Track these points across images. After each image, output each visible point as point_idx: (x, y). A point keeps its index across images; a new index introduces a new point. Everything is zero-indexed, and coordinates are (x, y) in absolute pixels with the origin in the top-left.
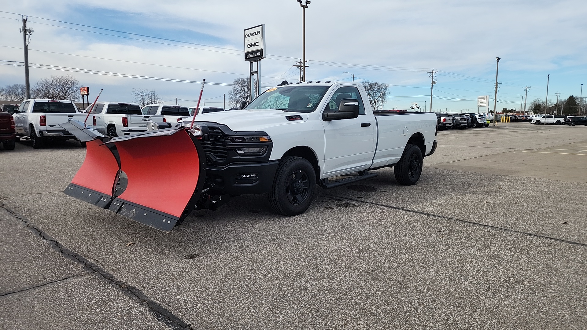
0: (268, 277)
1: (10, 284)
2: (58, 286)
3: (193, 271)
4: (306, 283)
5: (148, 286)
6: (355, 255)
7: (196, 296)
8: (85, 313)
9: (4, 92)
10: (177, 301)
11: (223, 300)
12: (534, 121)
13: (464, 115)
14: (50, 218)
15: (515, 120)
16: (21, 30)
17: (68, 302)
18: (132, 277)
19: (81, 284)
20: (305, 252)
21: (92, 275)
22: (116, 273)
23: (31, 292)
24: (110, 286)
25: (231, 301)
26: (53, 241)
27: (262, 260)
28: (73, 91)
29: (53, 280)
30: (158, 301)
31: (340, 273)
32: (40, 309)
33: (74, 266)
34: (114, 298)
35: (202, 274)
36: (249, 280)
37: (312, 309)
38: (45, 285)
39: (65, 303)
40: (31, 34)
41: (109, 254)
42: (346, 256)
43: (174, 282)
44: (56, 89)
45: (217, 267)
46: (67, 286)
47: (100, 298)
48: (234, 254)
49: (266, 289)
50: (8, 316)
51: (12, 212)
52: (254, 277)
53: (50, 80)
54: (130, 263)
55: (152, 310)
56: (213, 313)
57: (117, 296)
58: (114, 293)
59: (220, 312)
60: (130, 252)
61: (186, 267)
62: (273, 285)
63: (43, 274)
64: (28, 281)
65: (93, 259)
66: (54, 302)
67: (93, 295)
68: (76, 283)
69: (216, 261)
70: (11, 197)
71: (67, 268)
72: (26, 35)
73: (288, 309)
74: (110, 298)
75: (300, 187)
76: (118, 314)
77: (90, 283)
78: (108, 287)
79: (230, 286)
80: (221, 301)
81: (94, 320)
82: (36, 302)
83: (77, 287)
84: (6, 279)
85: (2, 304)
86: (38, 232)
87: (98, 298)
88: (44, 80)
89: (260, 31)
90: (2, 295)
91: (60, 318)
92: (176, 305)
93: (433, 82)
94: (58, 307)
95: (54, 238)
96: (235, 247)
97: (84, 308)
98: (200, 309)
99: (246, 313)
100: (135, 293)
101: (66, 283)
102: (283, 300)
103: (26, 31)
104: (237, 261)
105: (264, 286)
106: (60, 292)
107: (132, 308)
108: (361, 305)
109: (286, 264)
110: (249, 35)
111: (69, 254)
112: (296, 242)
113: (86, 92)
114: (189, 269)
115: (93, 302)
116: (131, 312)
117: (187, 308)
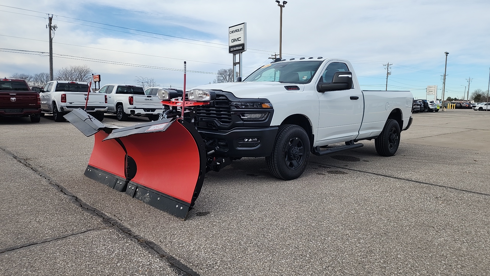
0: (281, 237)
1: (34, 235)
2: (79, 239)
3: (207, 228)
4: (322, 244)
5: (165, 241)
6: (362, 217)
7: (214, 253)
8: (107, 266)
9: (32, 79)
10: (196, 257)
11: (242, 258)
12: (477, 108)
13: (417, 101)
14: (70, 176)
15: (460, 107)
16: (48, 26)
17: (89, 255)
18: (148, 232)
19: (100, 237)
20: (311, 213)
21: (111, 229)
22: (133, 228)
23: (53, 244)
24: (128, 240)
25: (250, 259)
26: (73, 196)
27: (271, 220)
28: (88, 78)
29: (74, 232)
30: (177, 257)
31: (353, 235)
32: (62, 261)
33: (93, 219)
34: (134, 252)
35: (215, 232)
36: (263, 239)
37: (336, 271)
38: (67, 237)
39: (86, 256)
40: (55, 29)
41: (125, 209)
42: (353, 218)
43: (190, 238)
44: (74, 76)
45: (229, 225)
46: (88, 238)
47: (121, 251)
48: (242, 212)
49: (283, 249)
50: (31, 267)
51: (37, 171)
52: (267, 236)
53: (69, 69)
54: (146, 218)
55: (172, 265)
56: (235, 271)
57: (136, 250)
58: (134, 247)
59: (241, 271)
60: (144, 208)
61: (199, 223)
62: (289, 245)
63: (64, 226)
64: (50, 232)
65: (110, 213)
66: (76, 255)
67: (113, 248)
68: (96, 236)
69: (227, 219)
70: (36, 158)
71: (87, 221)
72: (51, 31)
73: (311, 270)
74: (130, 252)
75: (296, 153)
76: (139, 268)
77: (109, 237)
78: (127, 241)
79: (245, 243)
80: (240, 259)
81: (116, 274)
82: (58, 254)
83: (97, 240)
84: (30, 230)
85: (25, 254)
86: (60, 188)
87: (118, 252)
88: (64, 69)
89: (242, 28)
90: (25, 246)
91: (82, 271)
92: (196, 261)
93: (388, 73)
94: (79, 259)
95: (74, 194)
96: (242, 206)
97: (105, 261)
98: (220, 266)
99: (269, 273)
100: (153, 247)
101: (87, 236)
102: (303, 260)
103: (51, 28)
104: (247, 219)
105: (280, 246)
106: (81, 244)
107: (153, 263)
108: (387, 269)
109: (295, 224)
110: (232, 32)
111: (89, 209)
112: (299, 204)
113: (98, 79)
114: (202, 226)
115: (114, 255)
116: (152, 267)
117: (207, 265)
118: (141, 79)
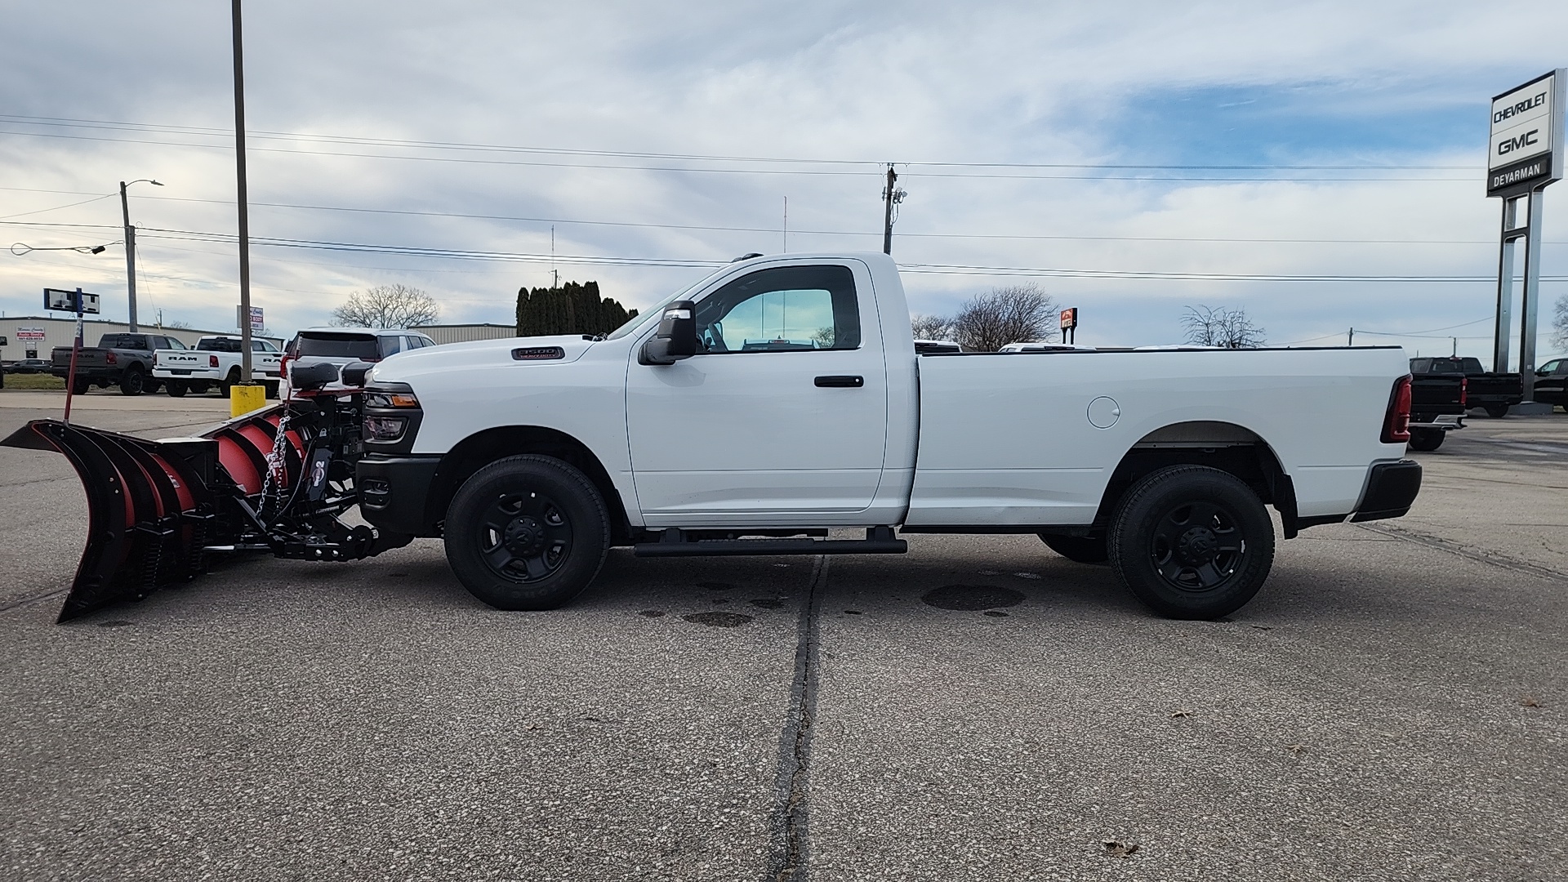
89: (1544, 95)
103: (891, 197)
110: (1505, 115)
113: (1072, 320)
118: (1204, 312)
